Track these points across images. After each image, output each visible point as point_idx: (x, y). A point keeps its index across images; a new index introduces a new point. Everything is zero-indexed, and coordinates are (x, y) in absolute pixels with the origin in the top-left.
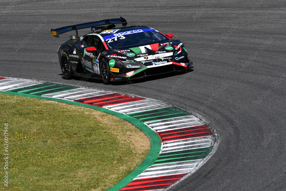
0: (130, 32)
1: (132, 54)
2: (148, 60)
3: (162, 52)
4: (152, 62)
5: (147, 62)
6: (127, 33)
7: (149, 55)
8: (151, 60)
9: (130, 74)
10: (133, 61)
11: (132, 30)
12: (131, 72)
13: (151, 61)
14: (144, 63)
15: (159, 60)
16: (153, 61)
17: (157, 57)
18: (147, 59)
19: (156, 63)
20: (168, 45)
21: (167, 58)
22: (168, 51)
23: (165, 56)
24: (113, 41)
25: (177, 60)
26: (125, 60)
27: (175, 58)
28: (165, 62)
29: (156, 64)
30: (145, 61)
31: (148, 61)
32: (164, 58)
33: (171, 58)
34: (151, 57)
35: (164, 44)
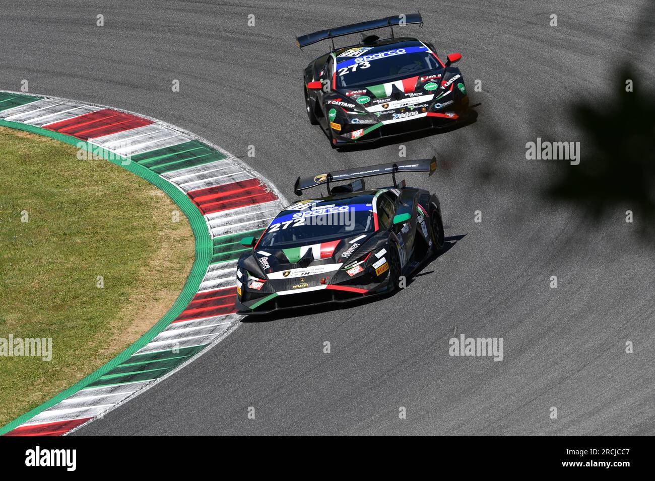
0: (383, 54)
1: (365, 99)
2: (388, 109)
3: (415, 94)
4: (394, 113)
5: (384, 113)
6: (378, 56)
7: (391, 101)
8: (391, 110)
9: (357, 134)
10: (364, 112)
11: (388, 50)
12: (358, 131)
13: (392, 112)
14: (379, 116)
15: (406, 110)
16: (394, 111)
17: (404, 105)
18: (386, 108)
19: (399, 115)
20: (432, 80)
21: (420, 106)
22: (426, 93)
23: (418, 101)
24: (348, 72)
25: (439, 107)
26: (352, 110)
27: (435, 106)
28: (414, 113)
29: (398, 118)
30: (382, 112)
31: (387, 113)
32: (415, 105)
33: (427, 105)
34: (394, 105)
35: (427, 78)
